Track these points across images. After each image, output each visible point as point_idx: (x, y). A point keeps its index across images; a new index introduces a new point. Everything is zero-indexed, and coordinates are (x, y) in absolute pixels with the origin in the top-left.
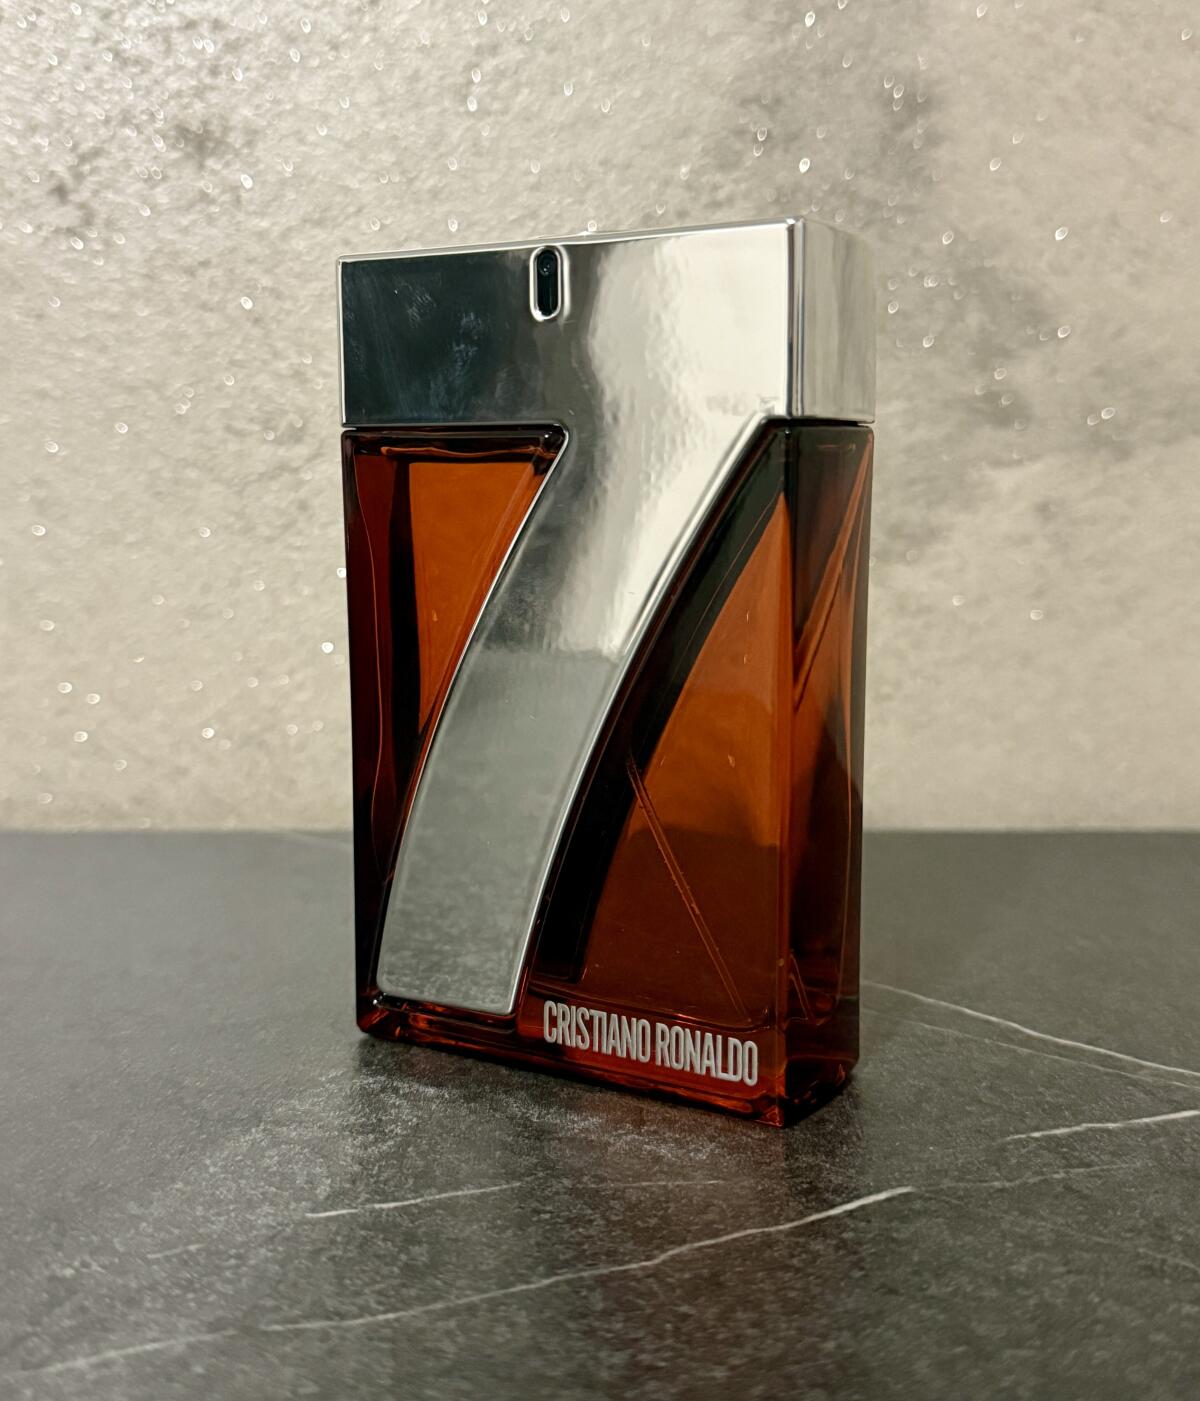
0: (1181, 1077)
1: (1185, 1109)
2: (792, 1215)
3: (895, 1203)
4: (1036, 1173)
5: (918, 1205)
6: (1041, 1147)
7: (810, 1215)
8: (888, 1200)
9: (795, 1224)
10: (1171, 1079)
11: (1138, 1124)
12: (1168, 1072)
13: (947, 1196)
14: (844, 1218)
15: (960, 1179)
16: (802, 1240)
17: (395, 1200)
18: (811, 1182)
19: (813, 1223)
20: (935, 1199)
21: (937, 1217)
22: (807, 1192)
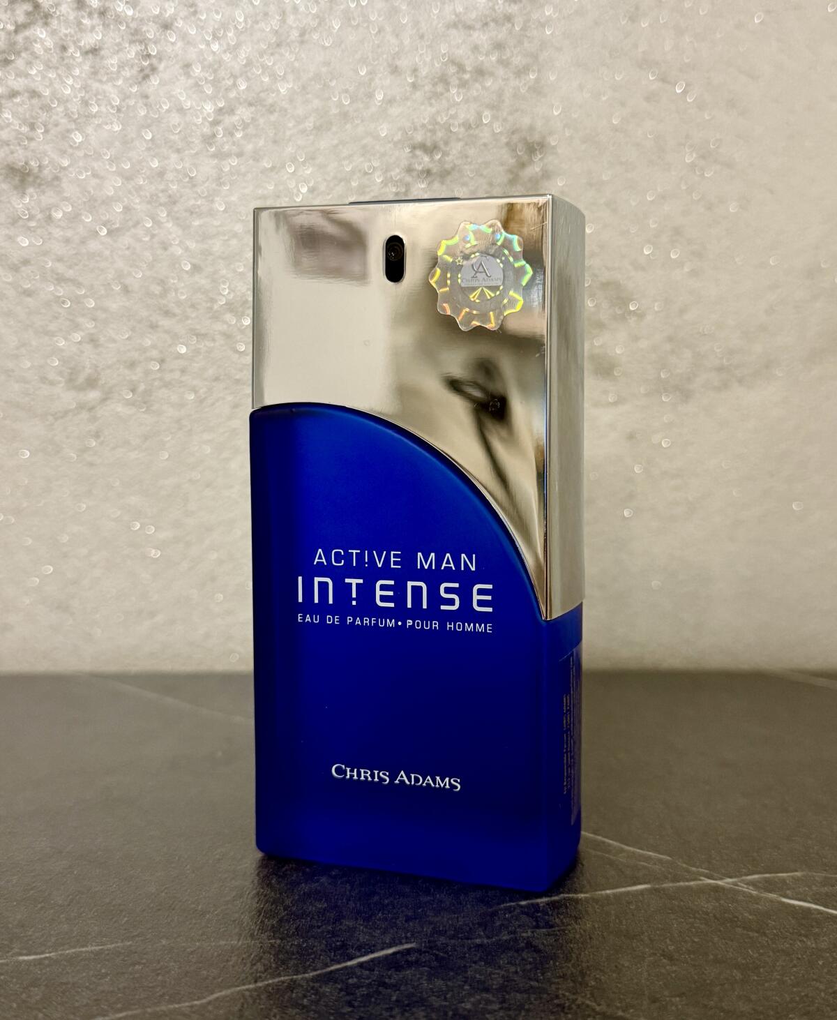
0: (648, 859)
1: (640, 884)
2: (319, 965)
3: (398, 956)
4: (510, 933)
5: (413, 958)
6: (523, 913)
7: (332, 965)
8: (394, 954)
9: (319, 972)
10: (640, 861)
11: (601, 895)
12: (641, 855)
13: (438, 950)
14: (355, 967)
15: (452, 937)
16: (317, 985)
17: (36, 954)
18: (343, 942)
19: (331, 972)
20: (428, 952)
21: (424, 966)
22: (336, 949)
